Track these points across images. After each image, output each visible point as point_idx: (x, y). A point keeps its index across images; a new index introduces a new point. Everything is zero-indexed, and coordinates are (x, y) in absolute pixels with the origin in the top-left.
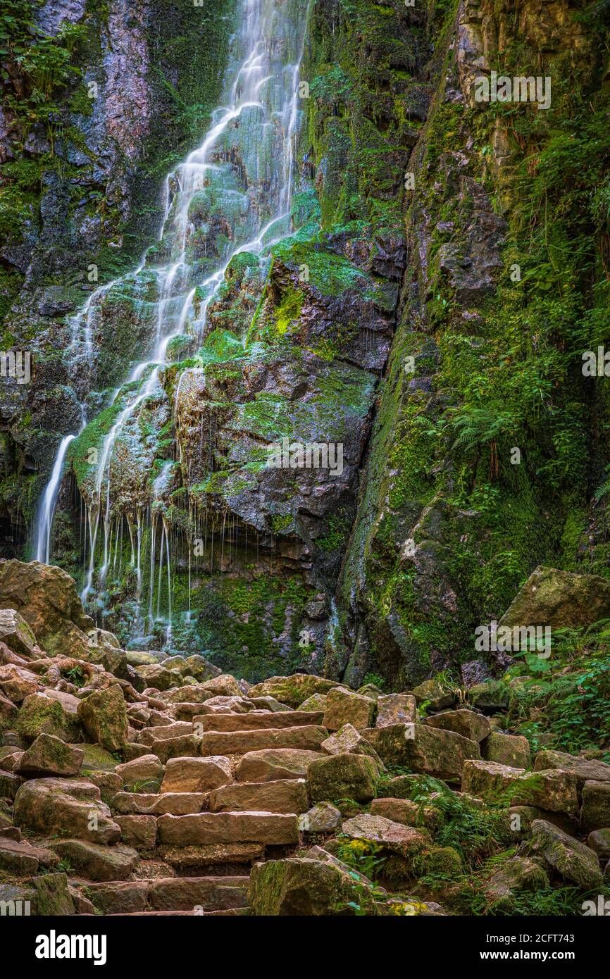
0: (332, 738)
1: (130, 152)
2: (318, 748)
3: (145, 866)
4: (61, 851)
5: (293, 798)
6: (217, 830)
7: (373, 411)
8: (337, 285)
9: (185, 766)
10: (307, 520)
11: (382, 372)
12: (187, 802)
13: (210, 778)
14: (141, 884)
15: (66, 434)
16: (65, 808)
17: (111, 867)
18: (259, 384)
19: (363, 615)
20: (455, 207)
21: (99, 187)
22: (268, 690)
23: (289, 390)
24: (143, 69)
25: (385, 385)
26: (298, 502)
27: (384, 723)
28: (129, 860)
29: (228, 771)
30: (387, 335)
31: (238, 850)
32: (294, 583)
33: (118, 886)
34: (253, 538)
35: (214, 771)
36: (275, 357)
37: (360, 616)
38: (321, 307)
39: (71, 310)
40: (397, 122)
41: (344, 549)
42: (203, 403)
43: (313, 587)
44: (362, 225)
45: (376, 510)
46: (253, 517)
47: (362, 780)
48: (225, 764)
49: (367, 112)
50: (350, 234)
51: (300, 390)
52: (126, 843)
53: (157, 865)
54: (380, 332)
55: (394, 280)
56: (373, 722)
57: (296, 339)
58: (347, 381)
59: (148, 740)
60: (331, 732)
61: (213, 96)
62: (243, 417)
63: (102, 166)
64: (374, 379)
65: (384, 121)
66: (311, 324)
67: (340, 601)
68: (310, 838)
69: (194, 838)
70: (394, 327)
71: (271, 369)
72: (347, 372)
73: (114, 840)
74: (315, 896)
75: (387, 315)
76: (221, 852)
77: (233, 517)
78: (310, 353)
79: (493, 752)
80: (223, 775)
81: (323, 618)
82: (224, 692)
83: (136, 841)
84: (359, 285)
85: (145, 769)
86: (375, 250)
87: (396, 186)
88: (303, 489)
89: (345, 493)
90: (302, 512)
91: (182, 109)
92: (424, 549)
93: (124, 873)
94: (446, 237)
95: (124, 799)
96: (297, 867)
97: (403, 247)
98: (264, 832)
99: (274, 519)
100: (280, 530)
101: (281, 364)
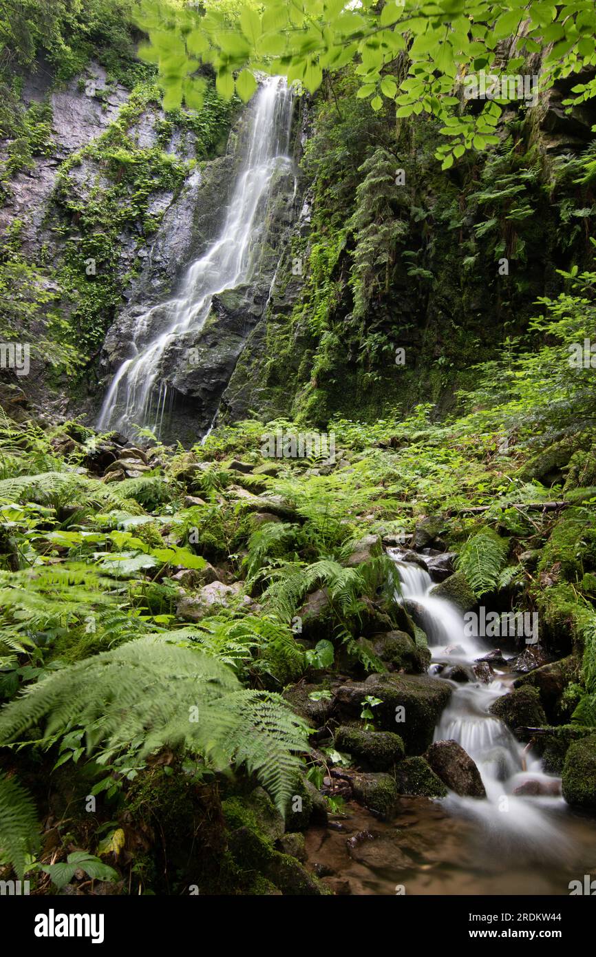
1: (179, 257)
8: (237, 305)
10: (206, 393)
18: (198, 341)
21: (164, 270)
23: (209, 344)
24: (190, 226)
26: (203, 385)
30: (255, 325)
34: (183, 399)
36: (206, 332)
38: (228, 314)
39: (141, 314)
44: (255, 284)
46: (183, 390)
49: (269, 241)
50: (249, 287)
51: (214, 345)
54: (252, 324)
55: (262, 304)
57: (216, 325)
58: (234, 341)
61: (217, 236)
62: (188, 353)
63: (166, 262)
66: (223, 320)
70: (258, 322)
71: (203, 336)
72: (235, 338)
75: (255, 317)
77: (176, 390)
78: (222, 331)
84: (247, 305)
86: (257, 293)
88: (206, 381)
89: (223, 383)
90: (204, 389)
91: (203, 241)
92: (237, 402)
97: (268, 291)
99: (190, 391)
100: (194, 395)
101: (208, 334)
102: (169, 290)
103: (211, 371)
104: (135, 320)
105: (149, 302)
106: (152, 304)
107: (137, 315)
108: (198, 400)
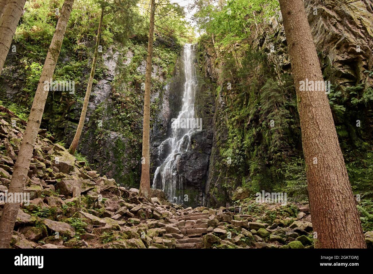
0: (210, 217)
1: (167, 119)
2: (208, 218)
3: (185, 237)
4: (172, 235)
5: (206, 226)
6: (195, 231)
7: (209, 161)
8: (202, 140)
9: (189, 222)
10: (199, 180)
11: (210, 154)
12: (190, 227)
13: (192, 223)
14: (186, 239)
15: (158, 166)
16: (173, 229)
17: (180, 237)
18: (190, 157)
19: (209, 196)
20: (220, 127)
21: (162, 125)
22: (197, 209)
23: (195, 158)
24: (168, 106)
25: (211, 157)
26: (197, 177)
27: (218, 214)
28: (182, 236)
29: (195, 222)
30: (211, 148)
31: (198, 234)
32: (197, 190)
33: (182, 240)
34: (190, 183)
35: (193, 222)
36: (192, 153)
37: (208, 196)
38: (199, 144)
39: (158, 146)
40: (210, 113)
41: (205, 184)
42: (181, 161)
43: (200, 191)
44: (205, 130)
45: (210, 178)
46: (190, 179)
47: (216, 223)
48: (195, 221)
49: (205, 111)
50: (203, 132)
51: (196, 158)
52: (182, 233)
53: (187, 237)
54: (209, 148)
55: (211, 139)
56: (216, 214)
57: (195, 149)
58: (204, 156)
59: (182, 218)
60: (210, 216)
61: (180, 109)
62: (188, 163)
63: (162, 122)
64: (209, 155)
65: (208, 113)
66: (198, 147)
67: (205, 193)
68: (209, 232)
69: (192, 232)
70: (212, 147)
71: (192, 155)
72: (204, 154)
73: (180, 233)
74: (212, 239)
75: (210, 145)
76: (196, 235)
77: (187, 180)
78: (198, 152)
79: (235, 218)
80: (195, 223)
81: (202, 196)
82: (190, 210)
83: (183, 233)
84: (205, 140)
85: (183, 222)
86: (208, 134)
87: (210, 123)
88: (198, 174)
89: (205, 175)
90: (198, 178)
91: (175, 112)
92: (219, 184)
93: (182, 238)
94: (219, 131)
95: (180, 227)
96: (209, 235)
97: (212, 133)
98: (202, 231)
99: (193, 180)
100: (195, 182)
101: (193, 154)
102: (165, 134)
103: (199, 170)
104: (157, 148)
105: (159, 140)
106: (160, 141)
107: (157, 147)
108: (196, 183)
